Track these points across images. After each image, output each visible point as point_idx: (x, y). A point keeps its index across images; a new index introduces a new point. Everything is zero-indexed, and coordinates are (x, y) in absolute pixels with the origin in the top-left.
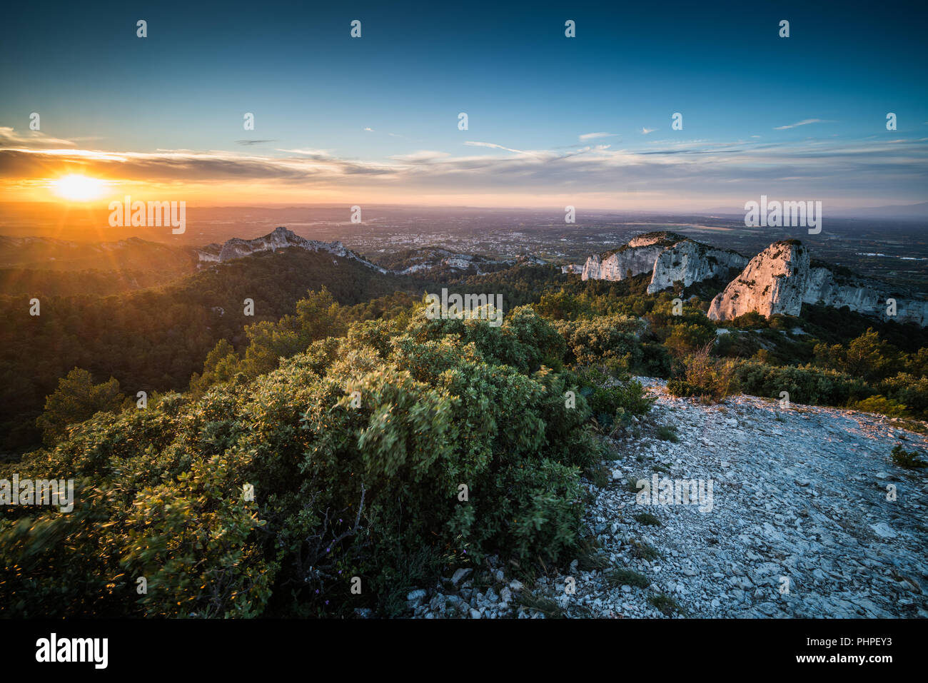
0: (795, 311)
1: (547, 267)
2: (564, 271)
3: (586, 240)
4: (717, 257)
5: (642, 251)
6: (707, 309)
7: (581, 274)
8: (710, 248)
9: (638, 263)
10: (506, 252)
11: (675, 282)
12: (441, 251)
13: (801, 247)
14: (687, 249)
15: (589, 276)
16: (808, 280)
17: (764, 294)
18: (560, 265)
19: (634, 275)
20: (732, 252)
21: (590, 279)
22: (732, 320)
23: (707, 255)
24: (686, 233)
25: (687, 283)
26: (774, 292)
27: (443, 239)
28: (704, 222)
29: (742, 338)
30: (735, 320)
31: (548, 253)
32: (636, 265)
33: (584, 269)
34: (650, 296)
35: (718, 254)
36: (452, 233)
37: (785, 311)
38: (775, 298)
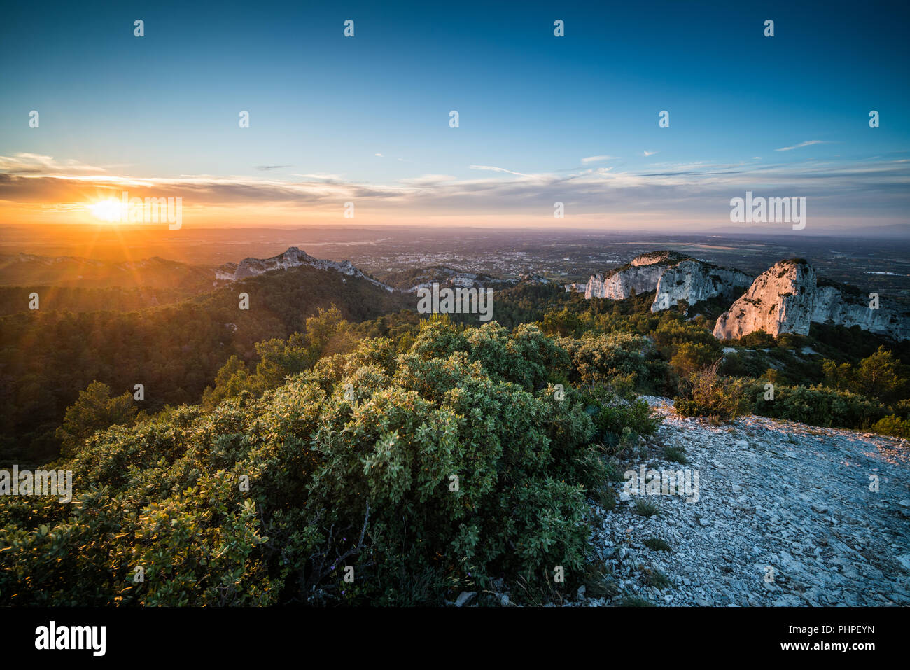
0: (804, 330)
1: (551, 286)
2: (568, 289)
3: (589, 260)
4: (721, 276)
5: (645, 269)
6: (712, 327)
7: (584, 293)
8: (713, 267)
9: (642, 281)
10: (509, 271)
11: (679, 301)
12: (446, 270)
13: (807, 266)
14: (690, 268)
15: (593, 294)
16: (816, 298)
17: (770, 313)
18: (563, 284)
19: (637, 294)
20: (736, 270)
21: (594, 297)
22: (739, 338)
23: (711, 274)
24: (689, 252)
25: (692, 302)
26: (781, 311)
27: (448, 259)
28: (708, 242)
29: (750, 357)
30: (742, 339)
31: (552, 272)
32: (639, 284)
33: (587, 287)
34: (654, 315)
35: (721, 273)
36: (457, 253)
37: (793, 330)
38: (782, 317)
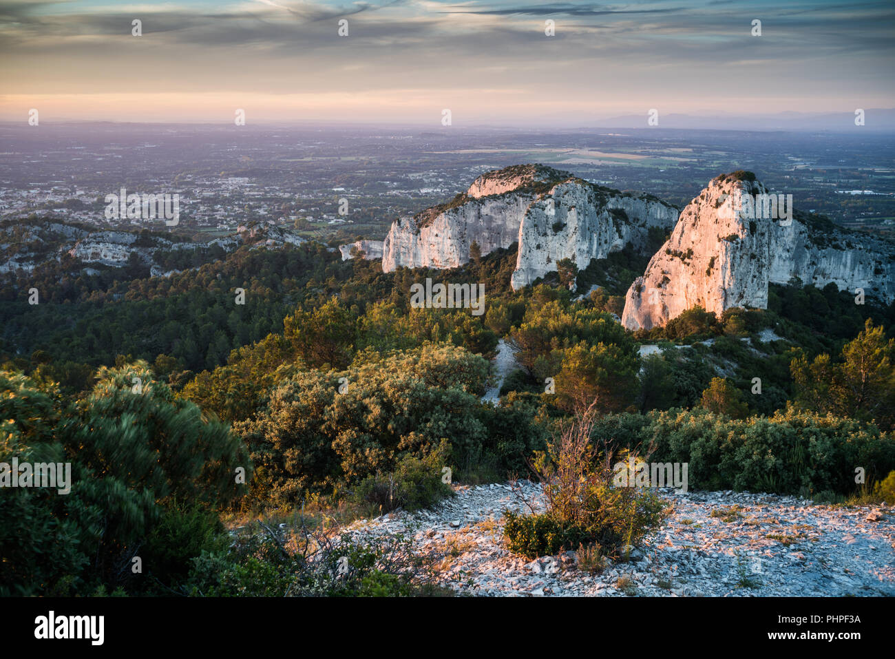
0: (760, 299)
1: (309, 249)
2: (346, 255)
3: (386, 188)
4: (627, 209)
5: (494, 204)
6: (620, 309)
7: (380, 260)
8: (614, 193)
9: (489, 229)
10: (214, 222)
11: (560, 264)
12: (56, 227)
13: (756, 184)
14: (576, 195)
15: (397, 262)
16: (773, 241)
17: (708, 273)
18: (335, 244)
19: (483, 254)
20: (651, 198)
21: (400, 268)
22: (664, 326)
23: (610, 206)
24: (571, 166)
25: (582, 263)
26: (724, 268)
27: (59, 199)
28: (601, 145)
29: (684, 360)
30: (668, 326)
31: (310, 219)
32: (486, 234)
33: (385, 248)
34: (517, 294)
35: (627, 204)
36: (81, 184)
37: (744, 301)
38: (727, 278)
